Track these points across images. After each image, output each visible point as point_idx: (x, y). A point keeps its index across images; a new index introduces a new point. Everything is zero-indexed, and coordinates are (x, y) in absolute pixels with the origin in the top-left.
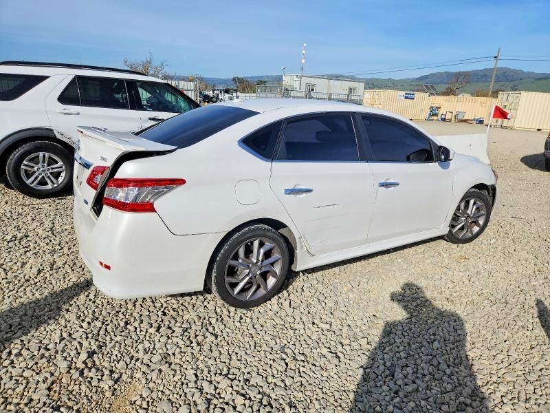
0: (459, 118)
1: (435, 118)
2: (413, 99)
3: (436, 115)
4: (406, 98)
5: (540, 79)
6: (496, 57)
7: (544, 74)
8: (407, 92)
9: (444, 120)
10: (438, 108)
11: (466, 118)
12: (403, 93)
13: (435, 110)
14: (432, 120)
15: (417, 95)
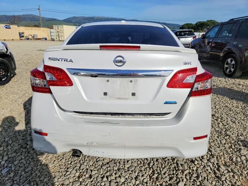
0: (36, 38)
1: (23, 38)
2: (10, 28)
3: (23, 37)
4: (6, 28)
5: (48, 20)
6: (38, 9)
7: (49, 18)
8: (6, 25)
9: (28, 39)
10: (23, 33)
11: (38, 38)
12: (4, 25)
13: (21, 34)
14: (22, 39)
15: (11, 26)
